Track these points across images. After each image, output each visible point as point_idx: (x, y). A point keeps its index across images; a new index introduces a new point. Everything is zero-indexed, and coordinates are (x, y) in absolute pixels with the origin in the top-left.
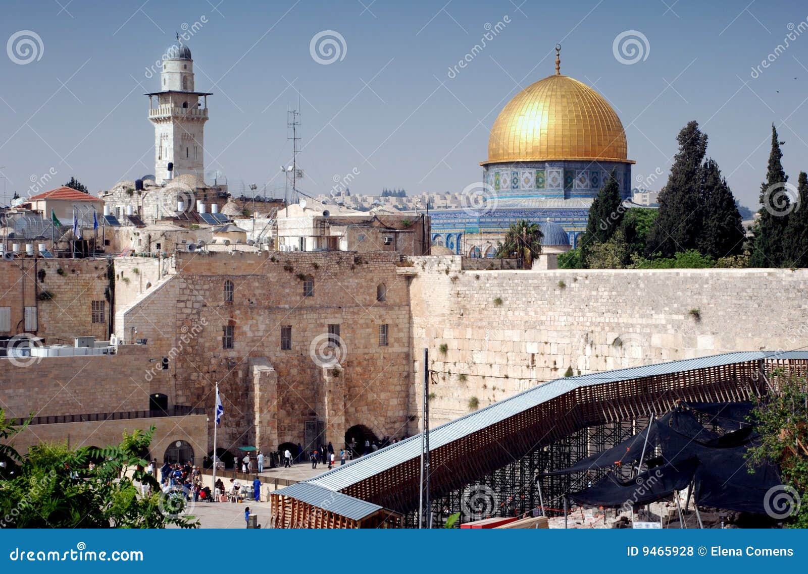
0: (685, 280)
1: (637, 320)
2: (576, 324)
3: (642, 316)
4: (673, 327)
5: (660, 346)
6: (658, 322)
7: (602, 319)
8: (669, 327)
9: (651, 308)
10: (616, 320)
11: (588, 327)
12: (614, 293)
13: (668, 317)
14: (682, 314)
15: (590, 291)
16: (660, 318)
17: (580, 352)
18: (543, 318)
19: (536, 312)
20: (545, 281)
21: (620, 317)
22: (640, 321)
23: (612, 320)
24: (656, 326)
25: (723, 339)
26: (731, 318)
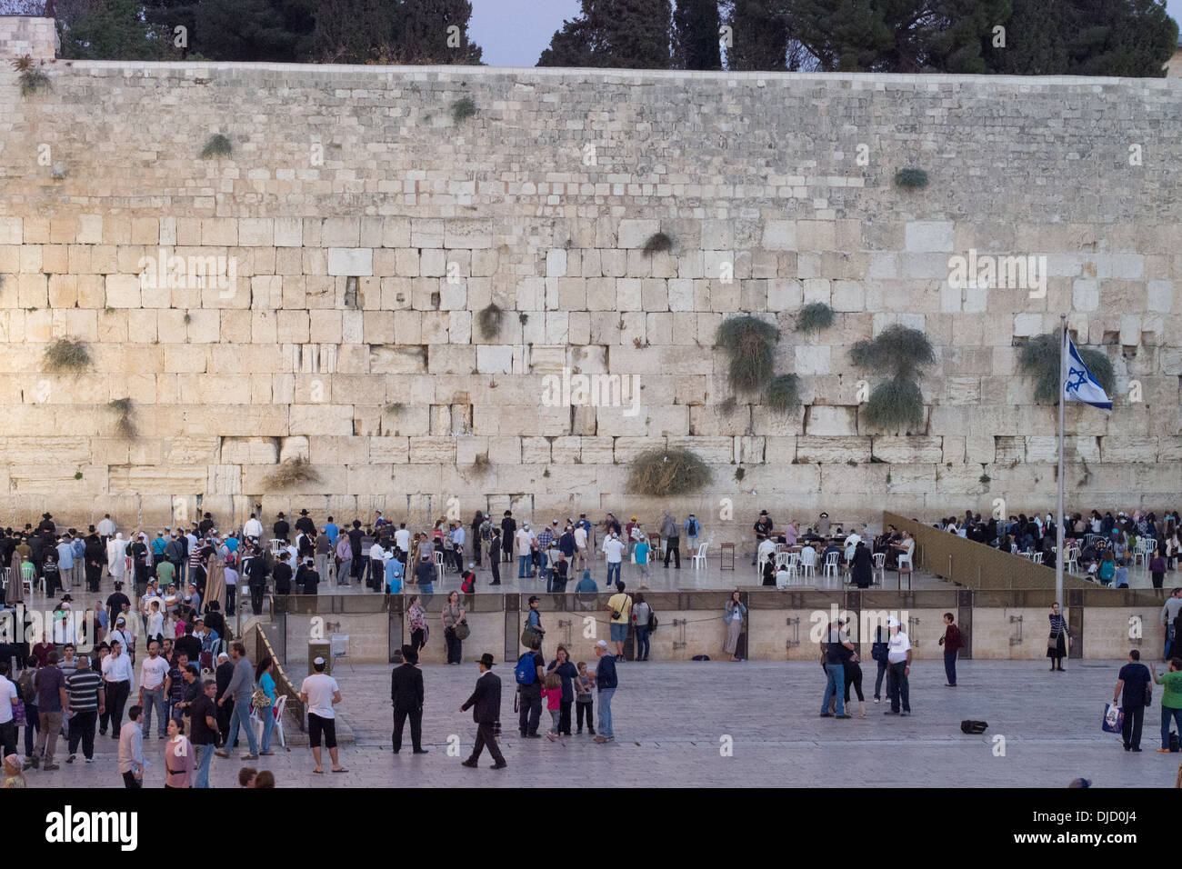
0: (868, 96)
1: (716, 187)
2: (509, 200)
3: (733, 181)
4: (831, 203)
5: (795, 249)
6: (784, 194)
7: (602, 189)
8: (820, 203)
9: (762, 161)
10: (648, 190)
11: (555, 207)
12: (643, 127)
13: (812, 181)
14: (858, 176)
15: (561, 120)
16: (794, 185)
17: (528, 268)
18: (391, 187)
19: (361, 172)
20: (397, 93)
21: (664, 182)
22: (728, 191)
23: (634, 190)
24: (778, 203)
25: (981, 229)
26: (1003, 182)
